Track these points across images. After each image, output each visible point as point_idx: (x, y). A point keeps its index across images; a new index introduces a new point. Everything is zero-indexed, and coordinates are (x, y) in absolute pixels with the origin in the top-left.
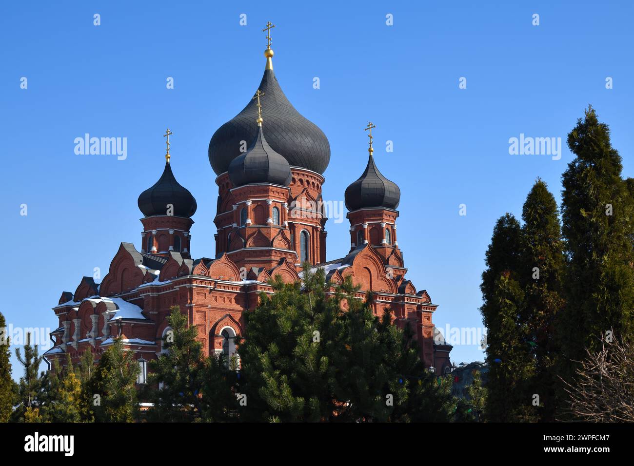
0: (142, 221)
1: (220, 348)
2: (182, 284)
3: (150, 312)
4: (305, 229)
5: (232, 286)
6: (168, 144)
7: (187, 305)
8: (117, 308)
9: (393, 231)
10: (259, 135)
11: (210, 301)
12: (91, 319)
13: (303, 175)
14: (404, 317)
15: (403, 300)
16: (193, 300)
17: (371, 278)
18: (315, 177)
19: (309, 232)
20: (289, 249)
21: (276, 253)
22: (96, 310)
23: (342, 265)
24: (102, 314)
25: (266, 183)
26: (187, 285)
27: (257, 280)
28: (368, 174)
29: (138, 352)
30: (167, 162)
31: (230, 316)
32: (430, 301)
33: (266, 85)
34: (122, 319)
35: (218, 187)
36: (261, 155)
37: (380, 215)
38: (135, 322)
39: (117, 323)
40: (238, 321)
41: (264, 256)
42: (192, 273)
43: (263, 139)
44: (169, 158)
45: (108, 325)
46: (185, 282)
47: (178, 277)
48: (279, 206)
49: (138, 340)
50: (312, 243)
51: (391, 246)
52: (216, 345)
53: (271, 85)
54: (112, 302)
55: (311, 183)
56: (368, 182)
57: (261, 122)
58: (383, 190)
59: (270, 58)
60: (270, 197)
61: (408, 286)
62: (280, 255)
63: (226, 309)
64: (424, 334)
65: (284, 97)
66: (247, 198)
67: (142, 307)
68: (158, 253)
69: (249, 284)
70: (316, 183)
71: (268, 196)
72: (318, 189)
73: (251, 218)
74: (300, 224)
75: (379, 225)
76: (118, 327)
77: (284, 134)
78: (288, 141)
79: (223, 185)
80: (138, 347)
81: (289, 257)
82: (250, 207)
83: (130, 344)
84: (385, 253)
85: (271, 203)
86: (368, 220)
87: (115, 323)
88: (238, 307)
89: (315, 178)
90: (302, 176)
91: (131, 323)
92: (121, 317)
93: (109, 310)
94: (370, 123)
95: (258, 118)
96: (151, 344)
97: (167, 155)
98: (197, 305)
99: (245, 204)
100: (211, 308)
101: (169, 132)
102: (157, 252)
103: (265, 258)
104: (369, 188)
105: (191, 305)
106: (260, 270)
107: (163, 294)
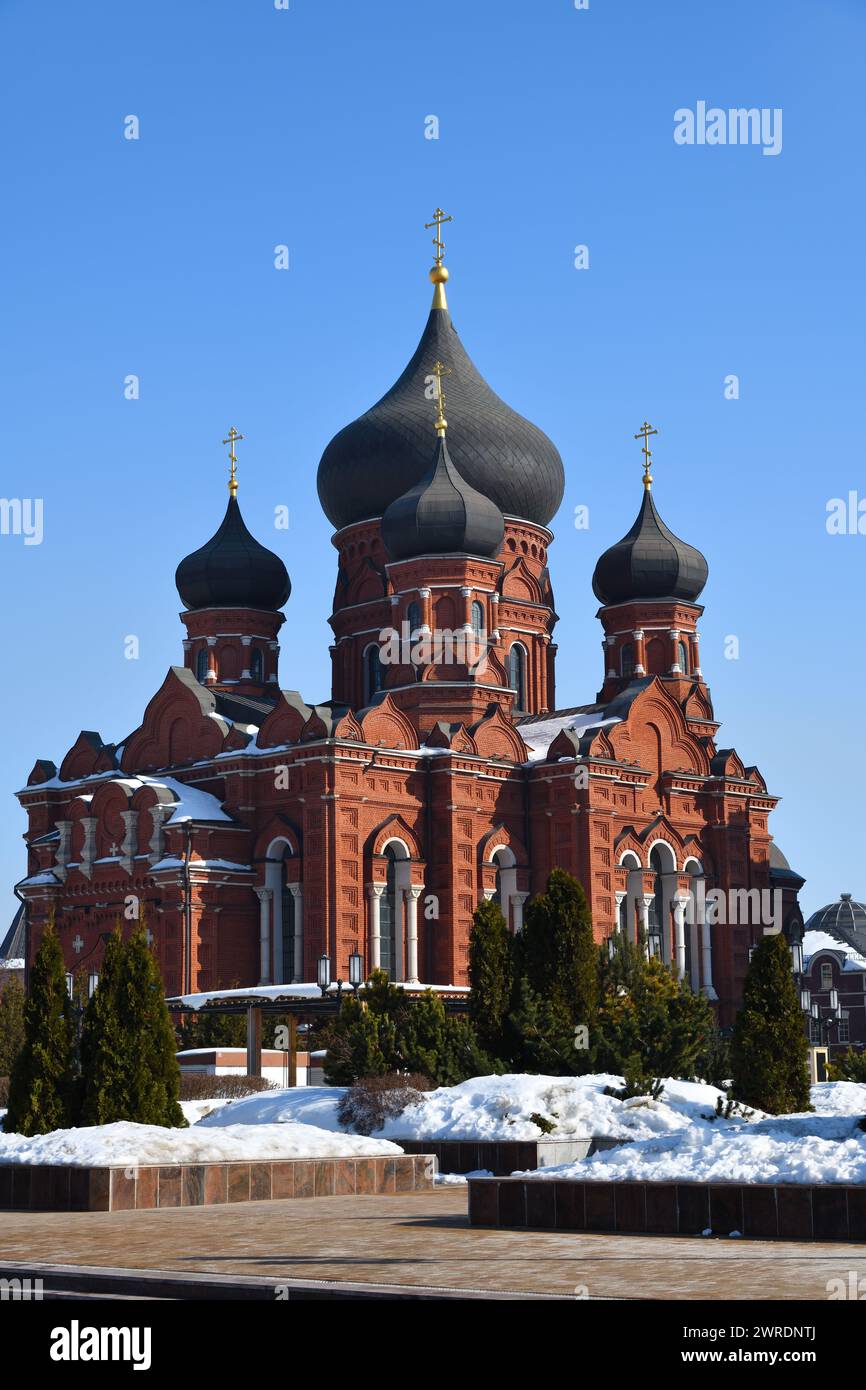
0: (184, 618)
1: (382, 881)
2: (313, 756)
3: (241, 808)
4: (519, 640)
5: (403, 760)
6: (234, 459)
7: (323, 797)
8: (177, 799)
9: (693, 646)
10: (440, 456)
11: (362, 789)
12: (123, 821)
13: (515, 530)
14: (723, 823)
15: (722, 788)
16: (336, 787)
17: (659, 744)
18: (538, 533)
19: (525, 645)
20: (504, 685)
21: (480, 693)
22: (134, 802)
23: (603, 719)
24: (150, 810)
25: (460, 553)
26: (324, 759)
27: (448, 748)
28: (643, 528)
29: (223, 885)
30: (232, 497)
31: (401, 820)
32: (765, 789)
33: (436, 341)
34: (194, 821)
35: (336, 553)
36: (450, 498)
37: (668, 615)
38: (216, 828)
39: (183, 828)
40: (411, 827)
41: (459, 700)
42: (333, 735)
43: (449, 463)
44: (236, 487)
45: (163, 832)
46: (320, 751)
47: (303, 742)
48: (483, 599)
49: (221, 863)
50: (531, 668)
51: (688, 677)
52: (376, 874)
53: (446, 342)
54: (164, 786)
55: (530, 547)
56: (644, 546)
57: (444, 427)
58: (676, 564)
59: (441, 285)
60: (467, 583)
61: (730, 760)
62: (487, 698)
63: (391, 805)
64: (752, 856)
65: (472, 366)
66: (422, 584)
67: (221, 797)
68: (219, 684)
69: (433, 756)
70: (539, 546)
71: (465, 580)
72: (541, 558)
73: (429, 624)
74: (512, 631)
75: (667, 635)
76: (186, 837)
77: (481, 449)
78: (490, 464)
79: (353, 548)
80: (223, 875)
81: (504, 701)
82: (427, 601)
83: (209, 870)
84: (679, 692)
85: (469, 593)
86: (644, 625)
87: (179, 828)
88: (412, 801)
89: (536, 536)
90: (513, 533)
91: (209, 829)
92: (190, 818)
93: (163, 802)
94: (645, 424)
95: (438, 421)
96: (245, 871)
97: (231, 482)
98: (344, 797)
99: (417, 594)
100: (366, 802)
101: (235, 433)
102: (218, 681)
103: (461, 704)
104: (647, 560)
105: (332, 797)
106: (454, 728)
107: (267, 772)
